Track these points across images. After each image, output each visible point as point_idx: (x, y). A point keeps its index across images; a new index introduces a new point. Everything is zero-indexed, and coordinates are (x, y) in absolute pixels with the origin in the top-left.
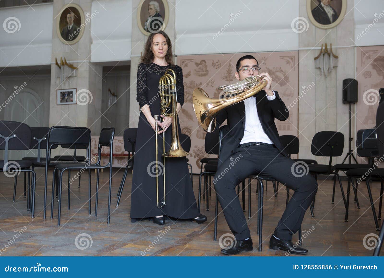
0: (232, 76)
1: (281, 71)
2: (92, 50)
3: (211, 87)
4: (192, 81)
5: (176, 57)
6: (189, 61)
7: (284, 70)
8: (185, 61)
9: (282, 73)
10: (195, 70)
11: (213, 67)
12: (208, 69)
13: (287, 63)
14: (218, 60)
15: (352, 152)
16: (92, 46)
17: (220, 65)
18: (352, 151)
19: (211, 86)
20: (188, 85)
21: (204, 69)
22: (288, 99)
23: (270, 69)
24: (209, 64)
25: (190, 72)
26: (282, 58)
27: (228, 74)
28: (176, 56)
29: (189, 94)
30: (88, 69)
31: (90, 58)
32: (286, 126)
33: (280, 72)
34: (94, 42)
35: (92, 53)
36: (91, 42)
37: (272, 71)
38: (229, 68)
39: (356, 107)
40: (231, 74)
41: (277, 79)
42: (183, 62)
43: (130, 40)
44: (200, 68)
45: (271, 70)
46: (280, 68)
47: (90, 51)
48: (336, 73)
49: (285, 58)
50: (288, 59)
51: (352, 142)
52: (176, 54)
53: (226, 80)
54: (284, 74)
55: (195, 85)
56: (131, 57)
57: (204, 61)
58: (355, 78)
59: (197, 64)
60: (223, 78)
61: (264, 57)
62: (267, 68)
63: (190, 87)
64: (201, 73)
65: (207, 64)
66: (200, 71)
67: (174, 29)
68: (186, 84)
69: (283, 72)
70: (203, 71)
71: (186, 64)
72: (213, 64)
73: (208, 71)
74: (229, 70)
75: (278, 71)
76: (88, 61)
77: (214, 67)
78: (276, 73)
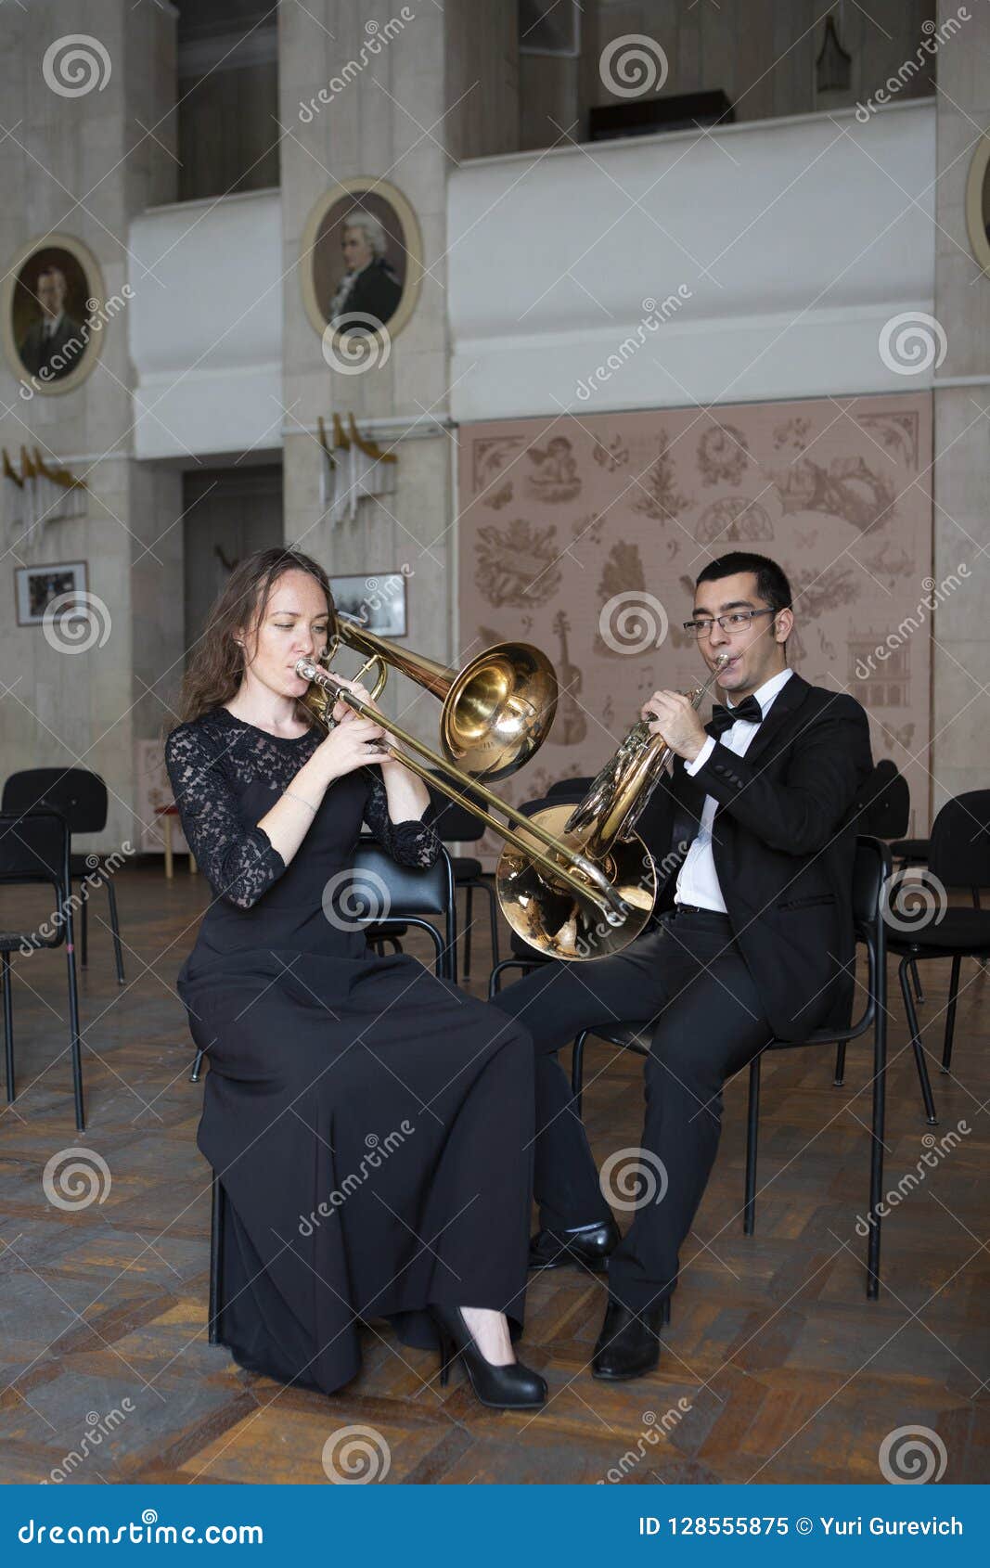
0: (672, 497)
1: (865, 473)
2: (137, 411)
3: (593, 543)
4: (519, 522)
5: (455, 431)
6: (504, 444)
7: (874, 470)
8: (491, 445)
9: (869, 483)
10: (531, 479)
11: (596, 463)
12: (578, 473)
13: (889, 442)
14: (619, 437)
16: (138, 398)
17: (624, 456)
19: (593, 538)
20: (503, 537)
21: (565, 475)
22: (892, 584)
23: (822, 466)
24: (581, 453)
25: (509, 486)
26: (865, 420)
27: (656, 489)
28: (456, 425)
29: (508, 571)
30: (124, 487)
31: (129, 442)
32: (886, 688)
33: (861, 478)
34: (145, 380)
35: (136, 423)
36: (132, 380)
37: (829, 474)
38: (661, 469)
40: (668, 489)
41: (848, 508)
42: (483, 449)
43: (274, 367)
44: (548, 471)
45: (825, 472)
46: (862, 461)
47: (130, 418)
49: (880, 422)
50: (888, 423)
52: (455, 418)
53: (649, 516)
54: (875, 483)
55: (531, 538)
56: (283, 436)
57: (563, 442)
59: (536, 456)
60: (639, 507)
61: (798, 421)
62: (807, 462)
63: (512, 546)
64: (550, 489)
65: (574, 453)
66: (545, 483)
67: (446, 319)
68: (497, 533)
69: (871, 474)
70: (560, 481)
71: (494, 456)
72: (599, 455)
73: (578, 480)
74: (660, 476)
75: (850, 475)
76: (122, 454)
77: (602, 463)
78: (844, 483)
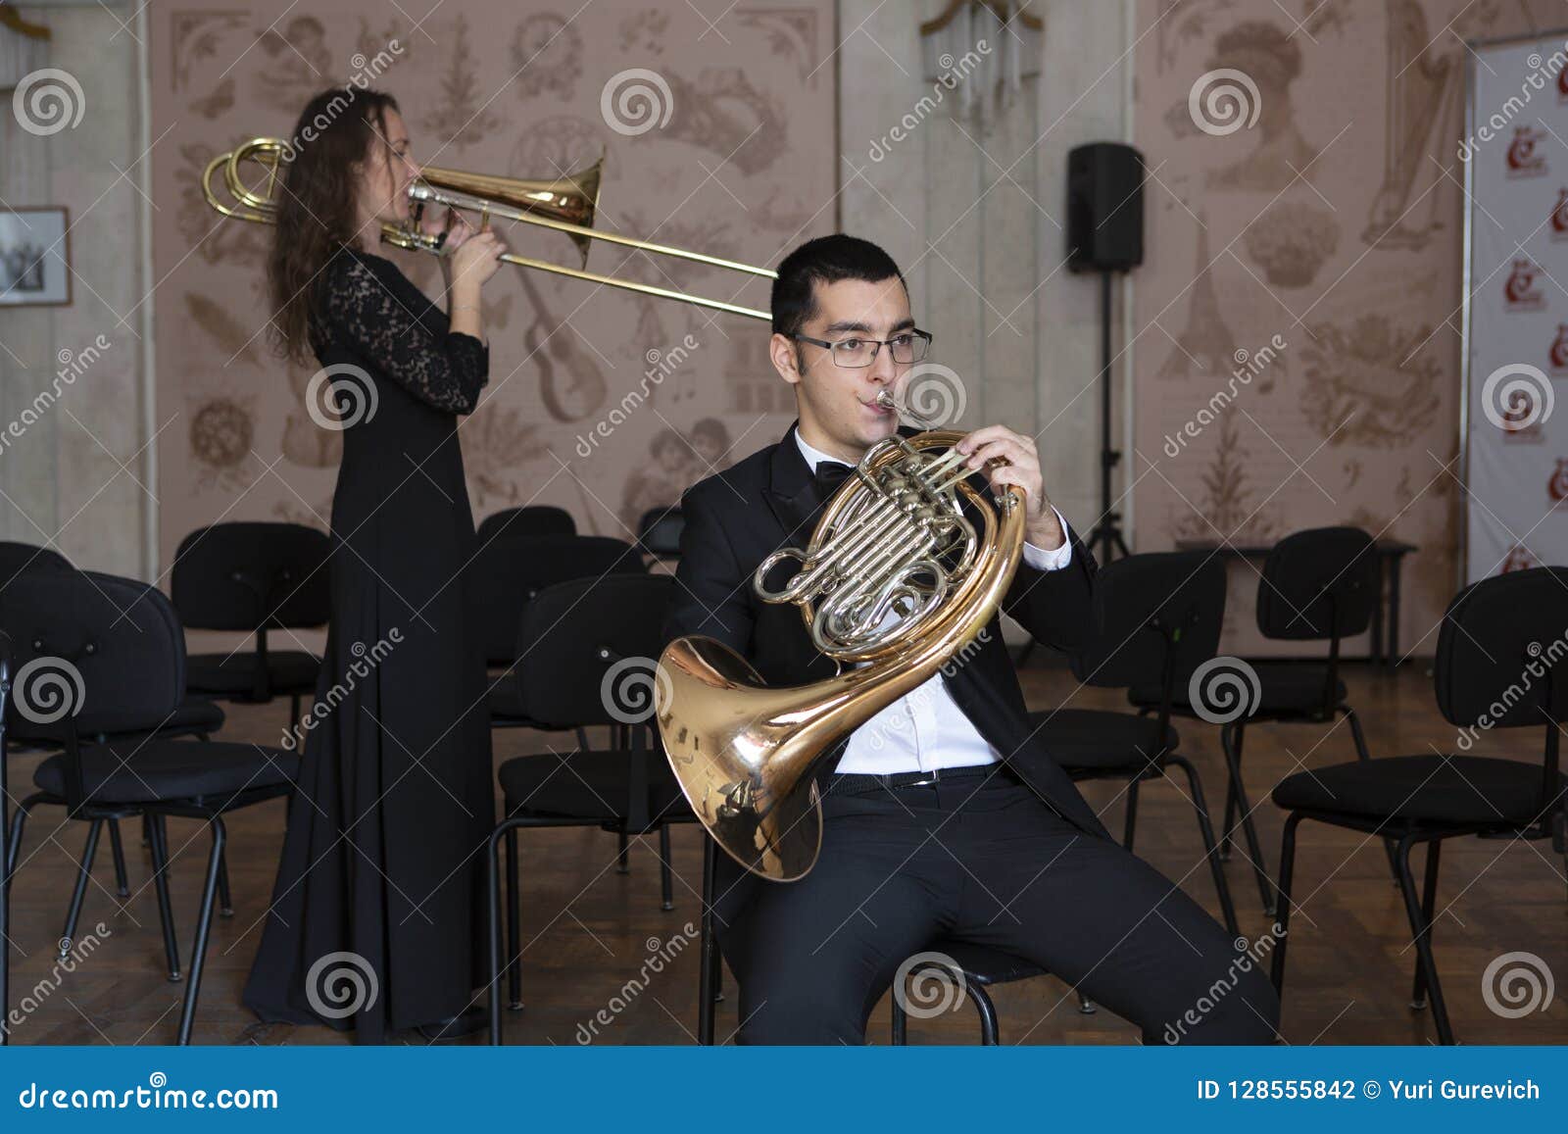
1: (745, 91)
6: (220, 22)
7: (758, 87)
8: (199, 23)
9: (751, 105)
10: (263, 74)
12: (334, 71)
13: (777, 49)
15: (1116, 525)
18: (1118, 517)
21: (315, 73)
23: (687, 79)
25: (229, 84)
26: (746, 17)
27: (451, 100)
33: (740, 97)
37: (696, 90)
38: (457, 71)
39: (1130, 290)
40: (469, 100)
41: (723, 137)
42: (188, 28)
44: (289, 66)
48: (1033, 106)
49: (766, 20)
50: (777, 23)
51: (1114, 472)
54: (759, 105)
57: (310, 24)
58: (1129, 140)
59: (272, 40)
60: (427, 125)
61: (653, 12)
62: (666, 73)
64: (291, 91)
65: (329, 42)
66: (285, 81)
70: (308, 82)
71: (204, 39)
72: (367, 47)
74: (456, 81)
75: (726, 93)
78: (718, 102)
